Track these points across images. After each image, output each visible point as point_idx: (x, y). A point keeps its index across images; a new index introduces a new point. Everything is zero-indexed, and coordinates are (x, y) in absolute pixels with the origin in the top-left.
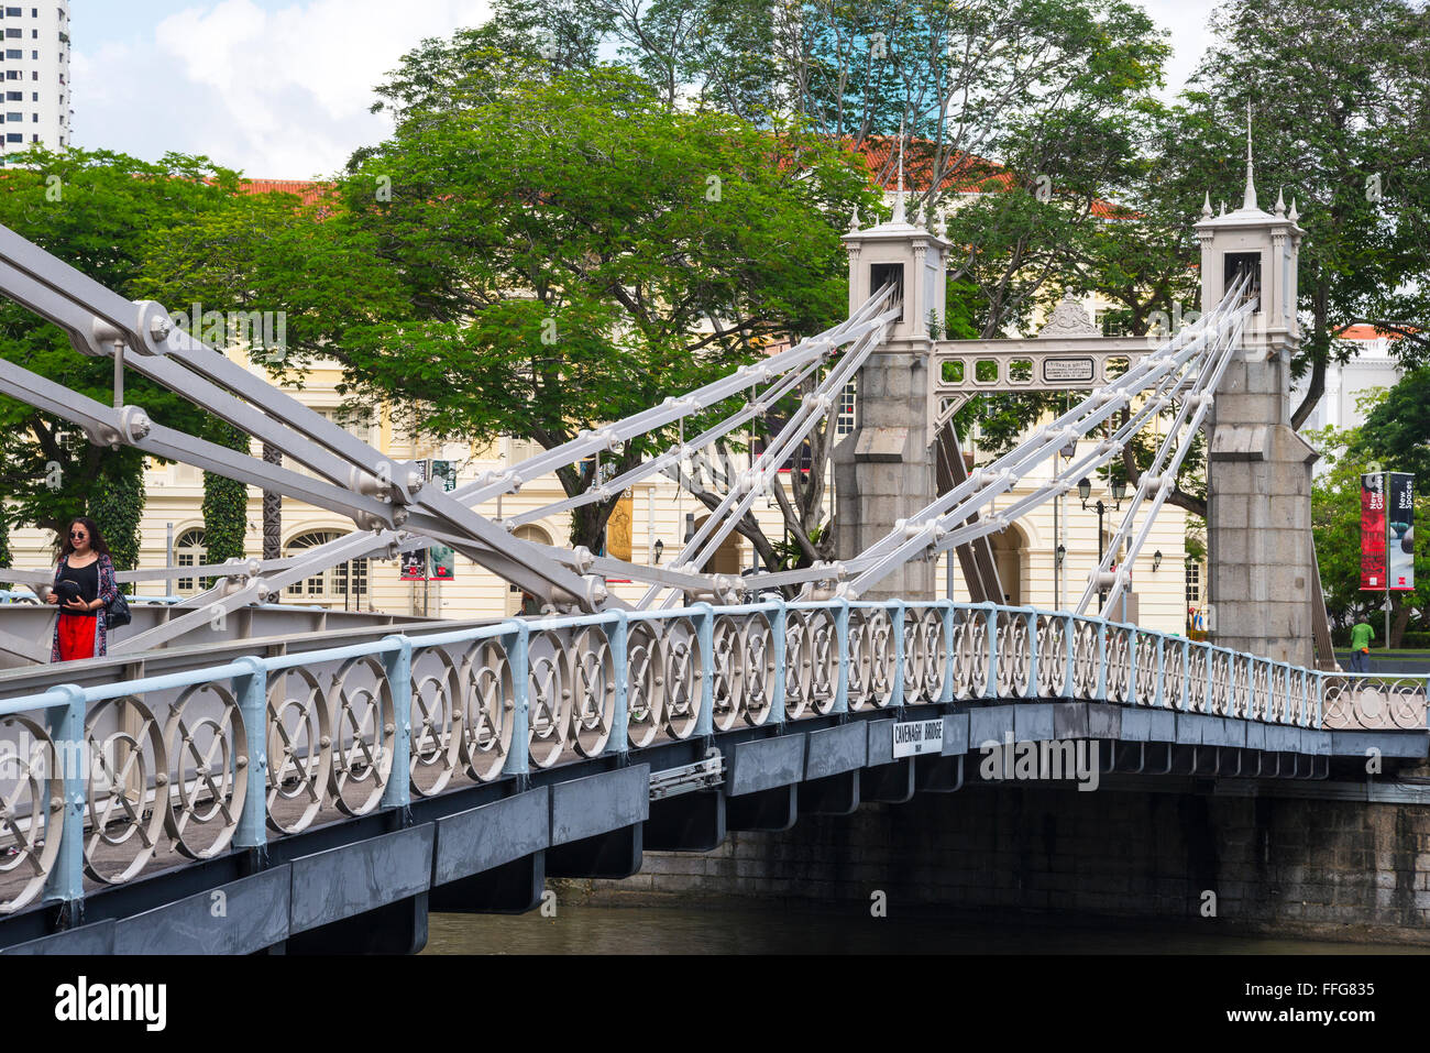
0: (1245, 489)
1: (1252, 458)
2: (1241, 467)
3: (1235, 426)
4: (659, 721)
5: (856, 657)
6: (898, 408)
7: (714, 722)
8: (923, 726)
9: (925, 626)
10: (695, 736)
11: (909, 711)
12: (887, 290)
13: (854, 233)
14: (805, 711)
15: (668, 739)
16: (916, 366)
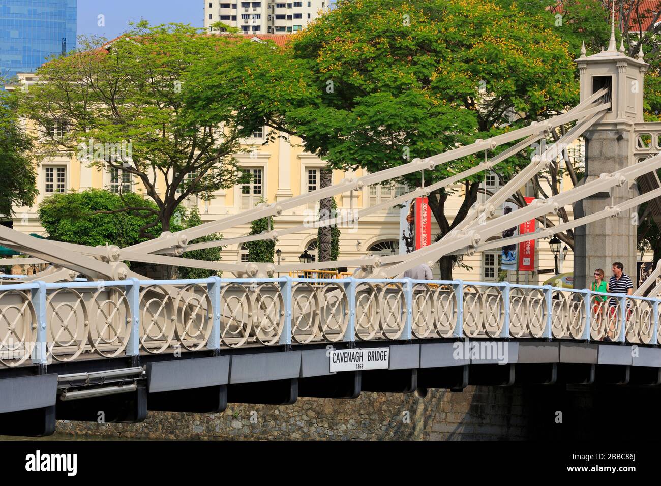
4: (84, 347)
5: (304, 312)
6: (610, 164)
7: (143, 348)
8: (365, 351)
9: (382, 294)
10: (124, 355)
11: (361, 344)
12: (602, 92)
13: (583, 58)
14: (248, 342)
15: (96, 357)
16: (620, 138)
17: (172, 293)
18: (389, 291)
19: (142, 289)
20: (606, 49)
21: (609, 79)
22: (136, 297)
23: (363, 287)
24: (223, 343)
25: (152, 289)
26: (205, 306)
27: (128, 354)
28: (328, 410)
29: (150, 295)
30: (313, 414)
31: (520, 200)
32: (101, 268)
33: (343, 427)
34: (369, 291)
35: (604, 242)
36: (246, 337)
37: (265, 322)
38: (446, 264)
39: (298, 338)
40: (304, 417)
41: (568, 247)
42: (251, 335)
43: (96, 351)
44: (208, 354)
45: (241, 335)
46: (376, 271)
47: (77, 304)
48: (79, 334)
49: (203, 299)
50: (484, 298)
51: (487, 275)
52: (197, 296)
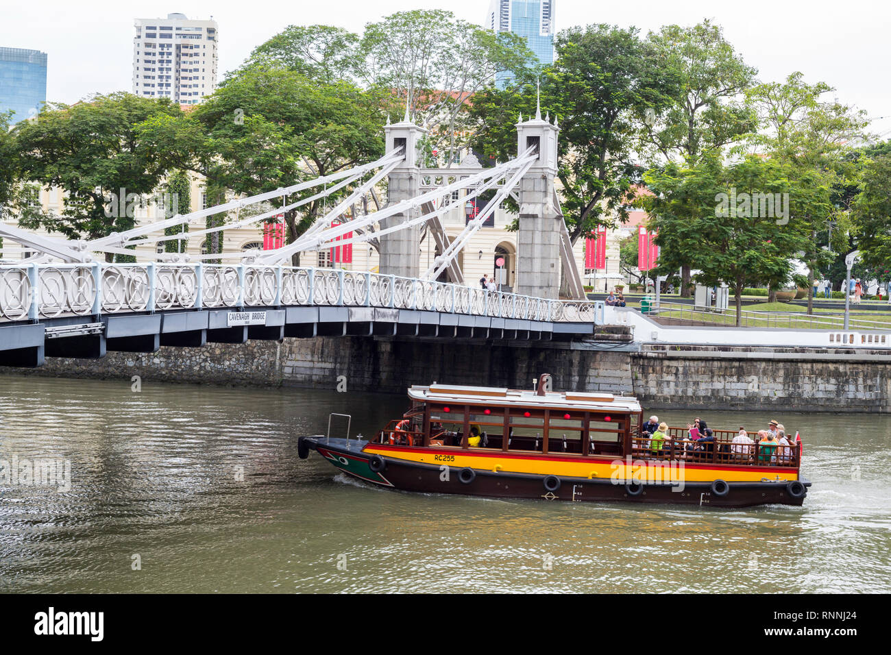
0: (532, 229)
1: (534, 216)
2: (530, 220)
3: (529, 204)
4: (64, 307)
5: (211, 286)
6: (404, 195)
7: (103, 309)
8: (251, 314)
9: (262, 275)
10: (90, 314)
11: (248, 308)
12: (400, 148)
13: (388, 126)
14: (173, 306)
15: (72, 315)
16: (411, 178)
17: (124, 273)
18: (266, 274)
19: (103, 270)
20: (403, 120)
21: (405, 140)
22: (100, 275)
23: (250, 271)
24: (157, 307)
25: (109, 269)
26: (145, 282)
27: (93, 313)
28: (218, 352)
29: (108, 273)
30: (208, 355)
31: (342, 219)
32: (75, 255)
33: (227, 363)
34: (252, 273)
35: (399, 245)
36: (172, 303)
37: (184, 292)
38: (296, 259)
39: (206, 303)
40: (202, 357)
41: (373, 248)
42: (175, 302)
43: (72, 311)
44: (148, 313)
45: (168, 301)
46: (257, 260)
47: (59, 279)
48: (61, 300)
49: (144, 277)
50: (327, 279)
51: (320, 265)
52: (139, 274)
